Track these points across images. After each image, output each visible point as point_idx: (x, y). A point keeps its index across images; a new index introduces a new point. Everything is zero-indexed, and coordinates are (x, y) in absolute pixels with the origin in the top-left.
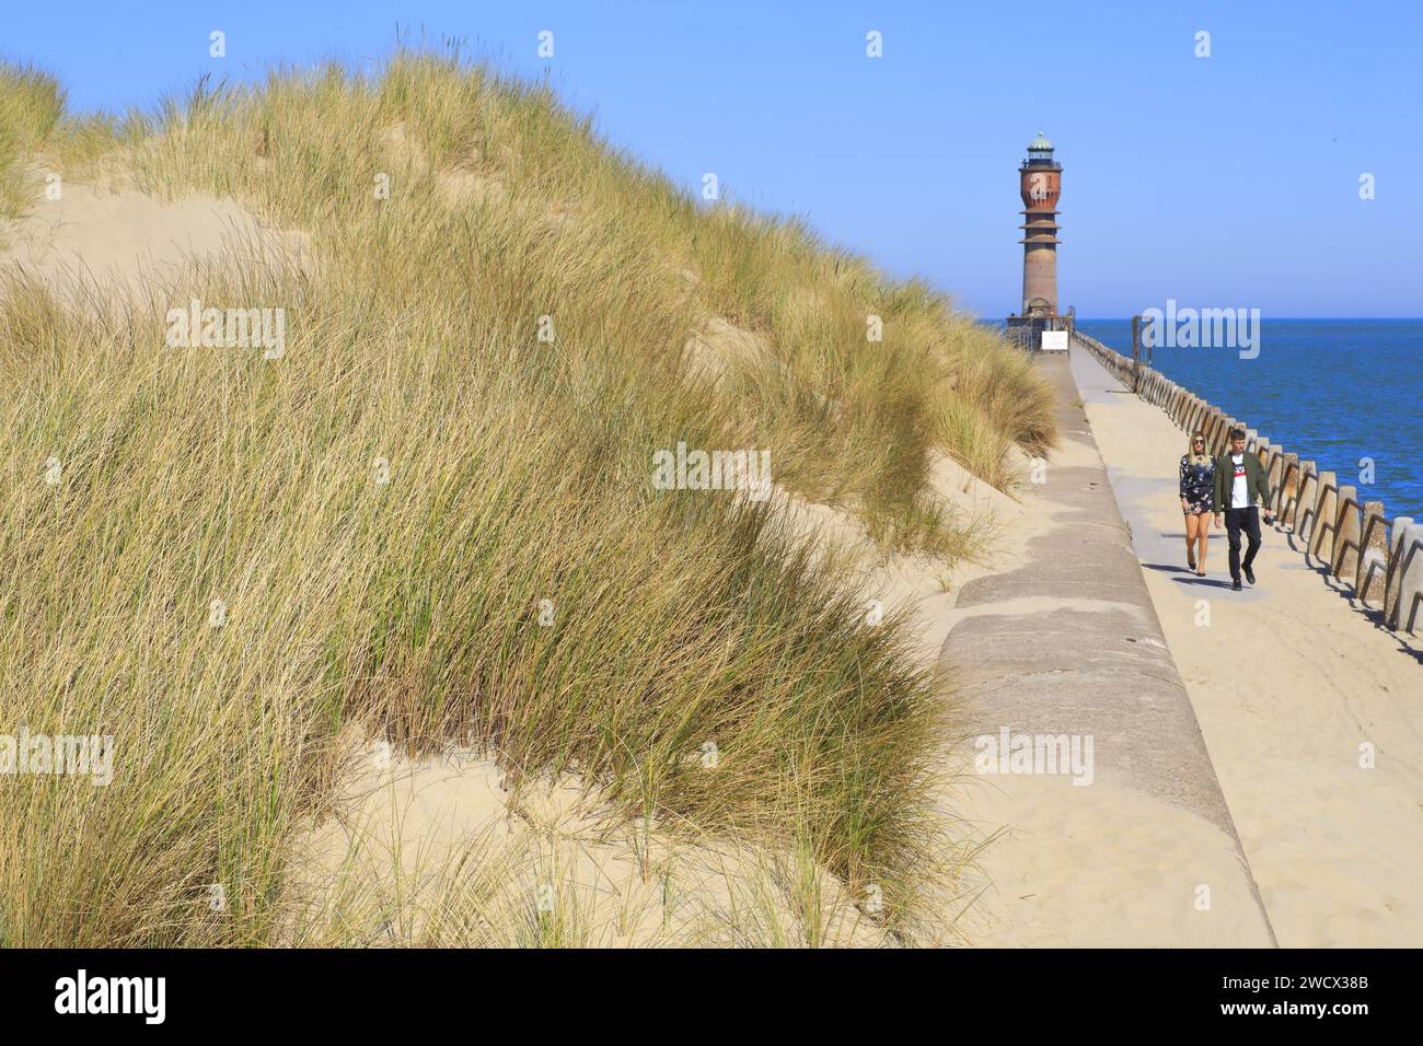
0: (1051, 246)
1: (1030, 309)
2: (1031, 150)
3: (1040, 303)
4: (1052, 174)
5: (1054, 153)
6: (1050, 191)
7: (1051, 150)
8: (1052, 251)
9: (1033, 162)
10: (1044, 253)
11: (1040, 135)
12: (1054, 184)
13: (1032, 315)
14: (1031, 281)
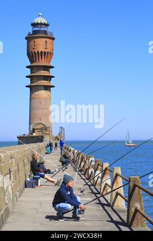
0: (48, 88)
1: (34, 130)
2: (34, 25)
3: (39, 127)
4: (48, 40)
5: (49, 27)
6: (46, 51)
7: (47, 25)
8: (48, 91)
9: (35, 32)
10: (43, 93)
11: (39, 15)
12: (49, 46)
13: (34, 134)
14: (35, 112)
